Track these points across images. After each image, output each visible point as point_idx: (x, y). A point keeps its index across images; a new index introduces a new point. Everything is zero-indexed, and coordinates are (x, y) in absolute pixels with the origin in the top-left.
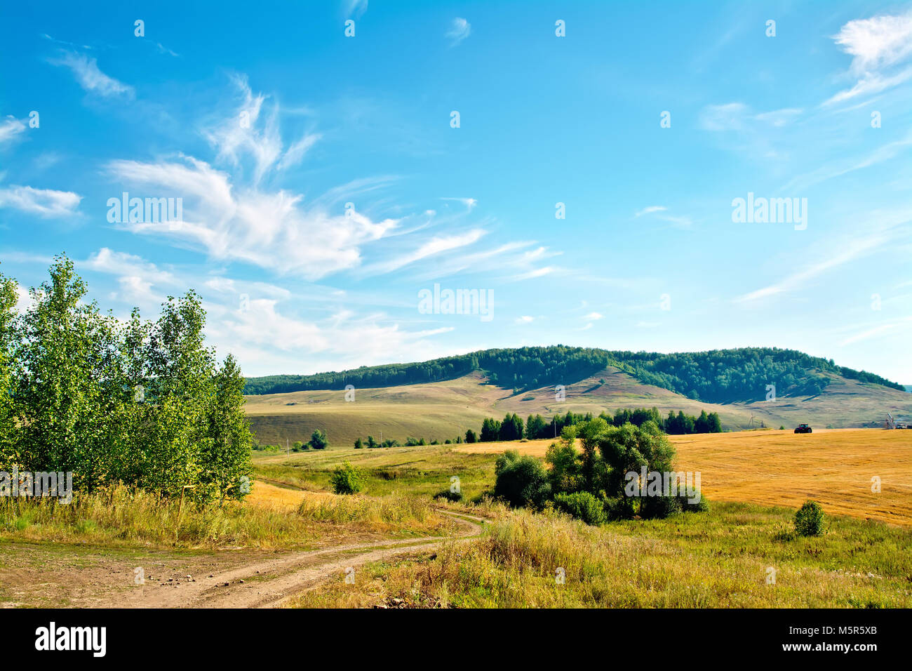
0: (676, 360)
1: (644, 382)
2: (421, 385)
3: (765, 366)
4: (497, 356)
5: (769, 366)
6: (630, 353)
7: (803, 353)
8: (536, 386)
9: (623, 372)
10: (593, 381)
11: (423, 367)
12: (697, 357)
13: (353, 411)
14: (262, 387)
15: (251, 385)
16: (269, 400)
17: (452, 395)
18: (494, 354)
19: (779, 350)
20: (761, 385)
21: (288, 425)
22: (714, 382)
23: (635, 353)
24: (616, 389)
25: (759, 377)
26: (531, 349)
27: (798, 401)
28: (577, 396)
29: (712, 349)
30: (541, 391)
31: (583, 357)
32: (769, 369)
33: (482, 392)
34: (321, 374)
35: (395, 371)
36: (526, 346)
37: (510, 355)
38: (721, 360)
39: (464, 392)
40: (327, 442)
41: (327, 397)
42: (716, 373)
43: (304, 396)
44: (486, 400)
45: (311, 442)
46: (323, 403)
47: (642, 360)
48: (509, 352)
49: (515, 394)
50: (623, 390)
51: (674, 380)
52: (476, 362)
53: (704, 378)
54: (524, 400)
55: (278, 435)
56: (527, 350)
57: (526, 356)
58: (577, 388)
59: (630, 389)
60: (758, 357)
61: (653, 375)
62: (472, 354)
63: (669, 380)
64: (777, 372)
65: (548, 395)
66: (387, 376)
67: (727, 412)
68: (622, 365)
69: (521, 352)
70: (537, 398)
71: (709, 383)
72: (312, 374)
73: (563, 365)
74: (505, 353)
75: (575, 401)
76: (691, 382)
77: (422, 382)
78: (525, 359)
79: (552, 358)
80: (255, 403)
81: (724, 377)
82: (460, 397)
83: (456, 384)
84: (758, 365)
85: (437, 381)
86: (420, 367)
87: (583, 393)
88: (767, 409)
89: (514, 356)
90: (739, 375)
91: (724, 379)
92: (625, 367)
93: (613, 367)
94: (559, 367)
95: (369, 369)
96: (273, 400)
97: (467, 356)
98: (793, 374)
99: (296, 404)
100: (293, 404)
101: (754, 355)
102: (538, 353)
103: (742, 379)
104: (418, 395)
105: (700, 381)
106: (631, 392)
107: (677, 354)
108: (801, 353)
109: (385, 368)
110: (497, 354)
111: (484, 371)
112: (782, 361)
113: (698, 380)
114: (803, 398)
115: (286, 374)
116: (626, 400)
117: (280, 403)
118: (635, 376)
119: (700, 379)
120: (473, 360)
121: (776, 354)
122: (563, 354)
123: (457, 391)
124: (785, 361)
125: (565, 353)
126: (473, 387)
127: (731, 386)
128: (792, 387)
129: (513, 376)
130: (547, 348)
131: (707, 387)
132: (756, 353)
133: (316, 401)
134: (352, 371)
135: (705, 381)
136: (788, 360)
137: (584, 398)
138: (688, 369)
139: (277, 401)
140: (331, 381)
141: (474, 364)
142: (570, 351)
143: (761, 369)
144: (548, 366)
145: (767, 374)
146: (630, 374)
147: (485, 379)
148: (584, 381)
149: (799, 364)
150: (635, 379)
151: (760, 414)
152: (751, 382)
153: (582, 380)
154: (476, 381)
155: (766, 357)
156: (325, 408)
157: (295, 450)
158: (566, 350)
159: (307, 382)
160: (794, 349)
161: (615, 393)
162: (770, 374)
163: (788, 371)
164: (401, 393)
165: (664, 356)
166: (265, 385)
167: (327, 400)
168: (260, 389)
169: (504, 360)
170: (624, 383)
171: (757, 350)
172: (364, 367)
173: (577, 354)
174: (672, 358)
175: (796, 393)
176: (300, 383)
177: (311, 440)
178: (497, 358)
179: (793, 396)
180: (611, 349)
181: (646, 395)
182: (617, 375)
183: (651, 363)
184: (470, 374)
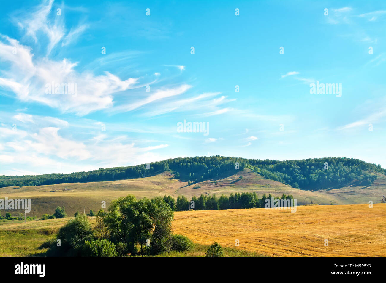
0: (287, 164)
1: (266, 178)
2: (133, 180)
3: (339, 168)
4: (180, 162)
5: (341, 168)
6: (259, 160)
7: (362, 160)
8: (202, 180)
9: (254, 171)
10: (235, 177)
11: (135, 169)
12: (299, 163)
13: (86, 195)
14: (38, 182)
15: (31, 180)
16: (39, 189)
17: (151, 185)
18: (178, 161)
19: (348, 159)
20: (336, 179)
21: (44, 204)
22: (308, 177)
23: (263, 160)
24: (249, 182)
25: (335, 175)
26: (200, 158)
27: (357, 189)
28: (226, 186)
29: (308, 158)
30: (205, 183)
31: (230, 163)
32: (341, 171)
33: (169, 183)
34: (76, 173)
35: (119, 171)
36: (198, 156)
37: (188, 162)
38: (313, 165)
39: (159, 183)
40: (65, 214)
41: (75, 187)
42: (310, 173)
43: (62, 186)
44: (172, 188)
45: (55, 215)
46: (73, 190)
47: (267, 164)
48: (187, 160)
49: (190, 185)
50: (253, 182)
51: (285, 177)
52: (167, 166)
53: (302, 176)
54: (194, 188)
55: (37, 210)
56: (198, 159)
57: (197, 162)
58: (226, 181)
59: (258, 182)
60: (335, 163)
61: (272, 174)
62: (165, 161)
63: (281, 177)
64: (346, 172)
65: (209, 185)
66: (114, 174)
67: (315, 195)
68: (253, 168)
69: (195, 159)
70: (202, 187)
71: (306, 178)
72: (70, 173)
73: (218, 167)
74: (185, 161)
75: (224, 189)
76: (294, 177)
77: (134, 178)
78: (196, 164)
79: (213, 163)
80: (31, 191)
81: (314, 175)
82: (156, 187)
83: (155, 178)
84: (335, 168)
85: (143, 177)
86: (134, 169)
87: (230, 184)
88: (339, 194)
89: (190, 162)
90: (323, 174)
91: (314, 176)
92: (255, 168)
93: (248, 168)
94: (216, 168)
95: (104, 170)
96: (42, 189)
97: (162, 162)
98: (355, 173)
99: (56, 191)
100: (53, 191)
101: (333, 161)
102: (204, 160)
103: (325, 176)
104: (130, 185)
105: (300, 177)
106: (258, 184)
107: (287, 161)
108: (361, 161)
109: (113, 169)
110: (180, 161)
111: (171, 171)
112: (349, 166)
113: (299, 177)
114: (361, 187)
115: (55, 173)
116: (254, 188)
117: (45, 191)
118: (261, 174)
119: (300, 176)
120: (165, 164)
121: (345, 161)
122: (219, 161)
123: (154, 183)
124: (351, 165)
125: (220, 160)
126: (165, 180)
127: (318, 180)
128: (354, 181)
129: (189, 174)
130: (210, 157)
131: (304, 180)
132: (334, 161)
133: (69, 190)
134: (94, 171)
135: (303, 177)
136: (352, 165)
137: (229, 187)
138: (293, 170)
139: (44, 190)
140: (80, 177)
141: (166, 167)
142: (223, 159)
143: (336, 170)
144: (210, 168)
145: (340, 173)
146: (258, 173)
147: (173, 176)
148: (230, 177)
149: (359, 167)
150: (261, 176)
151: (334, 197)
152: (330, 178)
153: (229, 176)
154: (167, 177)
155: (340, 163)
156: (73, 193)
157: (43, 219)
158: (221, 158)
159: (66, 178)
160: (357, 158)
161: (248, 184)
162: (342, 173)
163: (352, 171)
164: (120, 184)
165: (280, 162)
166: (40, 180)
167: (75, 189)
168: (37, 182)
169: (184, 164)
170: (254, 178)
171: (335, 159)
172: (102, 169)
173: (227, 161)
174: (284, 164)
175: (356, 184)
176: (62, 178)
177: (55, 213)
178: (180, 163)
179: (354, 186)
180: (248, 158)
181: (266, 185)
182: (250, 173)
183: (272, 166)
184: (163, 173)
